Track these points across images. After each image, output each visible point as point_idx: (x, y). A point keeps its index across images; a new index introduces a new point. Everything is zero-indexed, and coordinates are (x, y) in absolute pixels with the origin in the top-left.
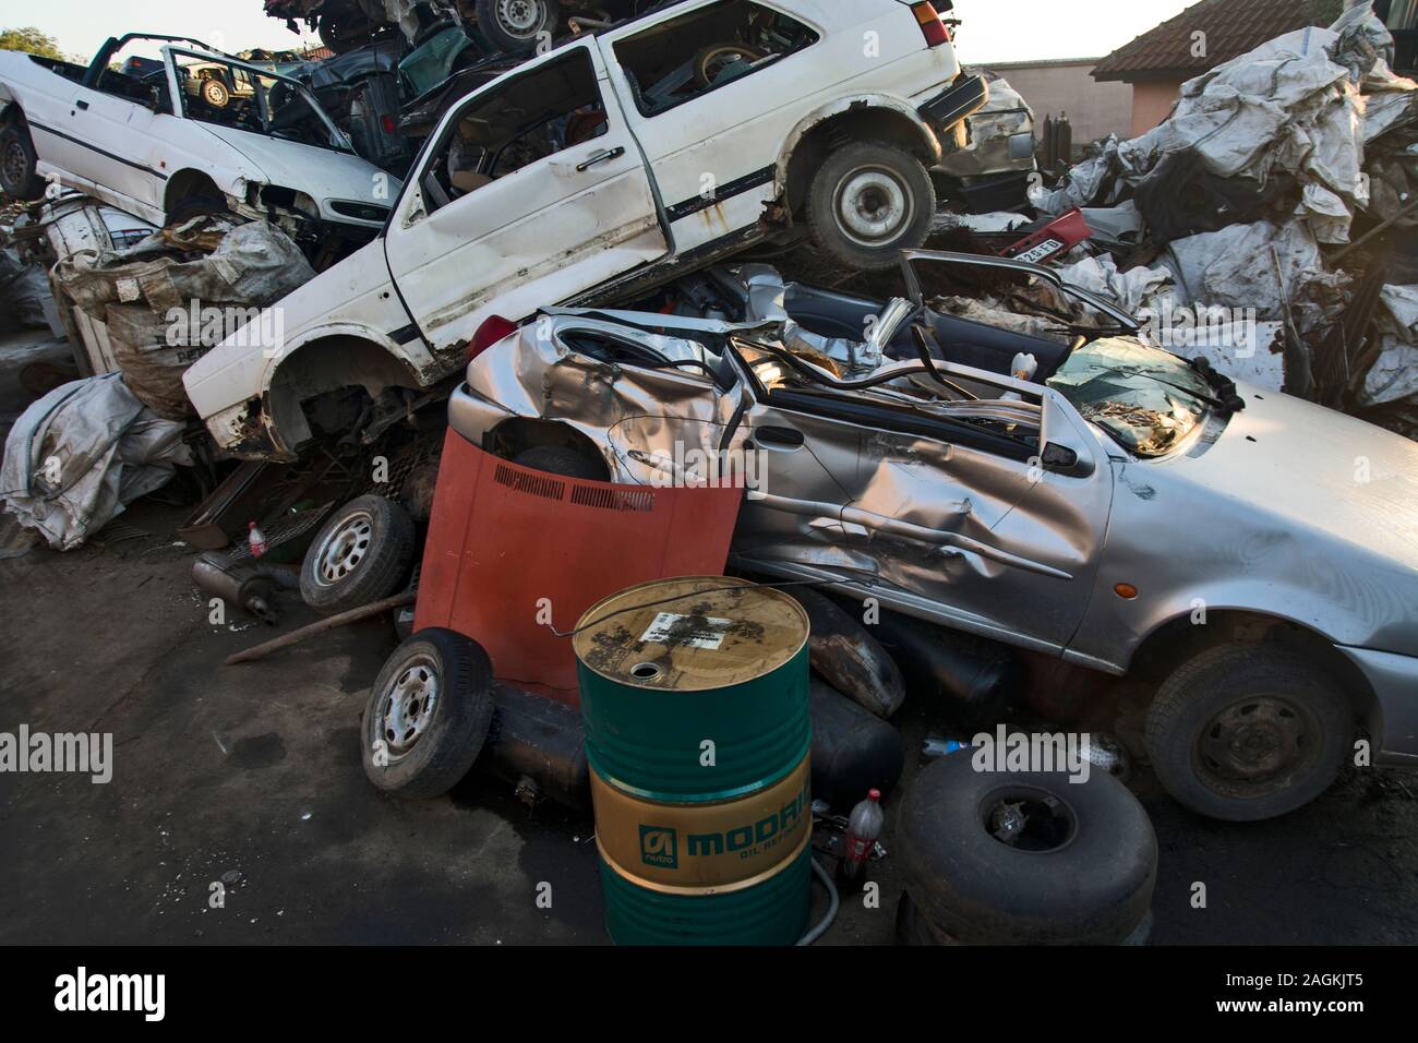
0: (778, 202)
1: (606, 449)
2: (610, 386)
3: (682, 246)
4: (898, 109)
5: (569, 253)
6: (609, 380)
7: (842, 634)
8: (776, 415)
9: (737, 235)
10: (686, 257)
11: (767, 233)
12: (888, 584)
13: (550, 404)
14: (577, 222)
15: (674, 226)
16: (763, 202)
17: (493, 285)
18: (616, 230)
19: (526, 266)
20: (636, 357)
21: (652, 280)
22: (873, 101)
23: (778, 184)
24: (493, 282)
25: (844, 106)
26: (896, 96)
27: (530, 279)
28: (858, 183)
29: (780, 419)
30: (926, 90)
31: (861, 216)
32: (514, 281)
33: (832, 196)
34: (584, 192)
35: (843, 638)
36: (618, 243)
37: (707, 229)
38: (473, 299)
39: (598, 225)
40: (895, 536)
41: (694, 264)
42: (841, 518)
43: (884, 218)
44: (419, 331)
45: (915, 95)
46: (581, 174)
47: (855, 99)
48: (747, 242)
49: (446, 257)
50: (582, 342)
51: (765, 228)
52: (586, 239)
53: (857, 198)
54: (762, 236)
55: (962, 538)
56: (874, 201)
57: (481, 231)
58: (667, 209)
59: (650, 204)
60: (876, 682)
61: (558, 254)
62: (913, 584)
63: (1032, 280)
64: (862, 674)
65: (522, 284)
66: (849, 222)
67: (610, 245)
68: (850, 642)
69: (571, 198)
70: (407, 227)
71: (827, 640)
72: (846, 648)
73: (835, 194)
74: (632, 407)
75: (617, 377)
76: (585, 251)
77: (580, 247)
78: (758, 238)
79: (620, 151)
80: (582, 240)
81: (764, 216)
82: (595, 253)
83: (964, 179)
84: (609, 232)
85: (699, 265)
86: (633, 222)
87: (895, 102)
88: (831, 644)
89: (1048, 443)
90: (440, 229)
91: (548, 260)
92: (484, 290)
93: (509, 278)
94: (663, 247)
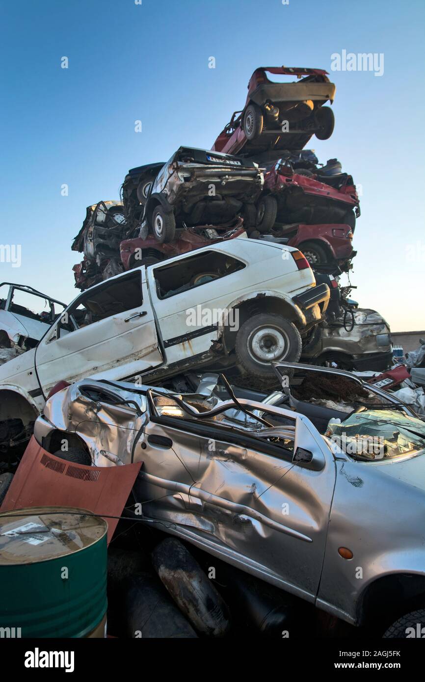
0: (220, 341)
1: (91, 449)
2: (96, 414)
3: (171, 360)
4: (281, 297)
5: (118, 361)
6: (95, 411)
7: (184, 570)
8: (159, 429)
9: (198, 357)
10: (172, 366)
11: (214, 357)
12: (218, 540)
13: (71, 423)
14: (123, 346)
15: (167, 350)
16: (212, 341)
17: (81, 374)
18: (141, 351)
19: (97, 365)
20: (111, 400)
21: (155, 377)
22: (268, 293)
23: (219, 332)
24: (82, 372)
25: (254, 295)
26: (281, 292)
27: (98, 372)
28: (261, 333)
29: (161, 432)
30: (297, 290)
31: (262, 350)
32: (90, 372)
33: (247, 339)
34: (127, 333)
35: (184, 573)
36: (141, 358)
37: (183, 352)
38: (71, 379)
39: (133, 348)
40: (215, 506)
41: (177, 370)
42: (189, 494)
43: (274, 351)
44: (43, 393)
45: (292, 292)
46: (126, 323)
47: (260, 293)
48: (204, 361)
49: (61, 358)
50: (90, 393)
51: (213, 354)
52: (127, 355)
53: (260, 341)
54: (211, 358)
55: (250, 509)
56: (269, 343)
57: (79, 348)
58: (164, 341)
59: (155, 338)
60: (202, 608)
61: (113, 362)
62: (230, 541)
63: (371, 396)
64: (193, 600)
65: (93, 374)
66: (255, 352)
67: (137, 358)
68: (188, 576)
69: (122, 335)
70: (48, 343)
71: (174, 573)
72: (184, 580)
73: (249, 338)
74: (105, 426)
75: (99, 410)
76: (126, 360)
77: (124, 358)
78: (209, 359)
79: (144, 313)
80: (124, 356)
81: (212, 347)
82: (130, 362)
83: (354, 356)
84: (138, 352)
85: (178, 371)
86: (148, 347)
87: (280, 294)
88: (175, 576)
89: (298, 448)
90: (62, 346)
91: (108, 364)
92: (77, 376)
93: (89, 371)
94: (160, 360)
